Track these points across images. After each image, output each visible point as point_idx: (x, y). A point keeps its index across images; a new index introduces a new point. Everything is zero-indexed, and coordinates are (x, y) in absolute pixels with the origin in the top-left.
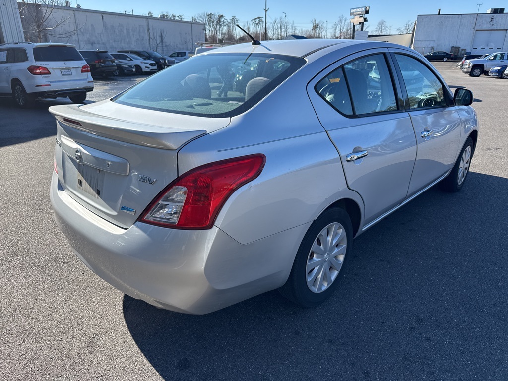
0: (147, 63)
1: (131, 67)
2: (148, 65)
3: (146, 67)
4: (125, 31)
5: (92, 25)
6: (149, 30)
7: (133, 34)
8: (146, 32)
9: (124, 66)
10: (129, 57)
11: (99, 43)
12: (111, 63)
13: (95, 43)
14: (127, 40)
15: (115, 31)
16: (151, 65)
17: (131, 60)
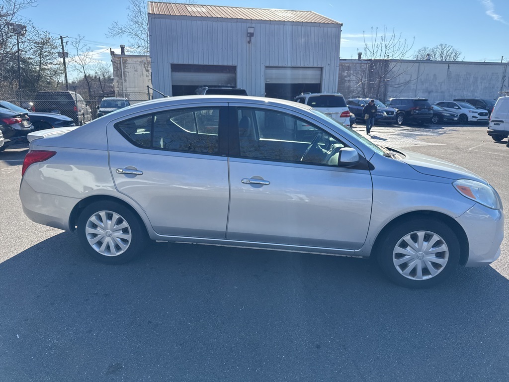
0: (476, 112)
1: (453, 116)
2: (476, 115)
3: (473, 117)
4: (472, 80)
5: (435, 75)
6: (504, 77)
7: (481, 83)
8: (500, 79)
9: (445, 114)
10: (457, 106)
11: (437, 92)
12: (427, 110)
13: (432, 92)
14: (472, 89)
15: (459, 80)
16: (481, 114)
17: (459, 108)
